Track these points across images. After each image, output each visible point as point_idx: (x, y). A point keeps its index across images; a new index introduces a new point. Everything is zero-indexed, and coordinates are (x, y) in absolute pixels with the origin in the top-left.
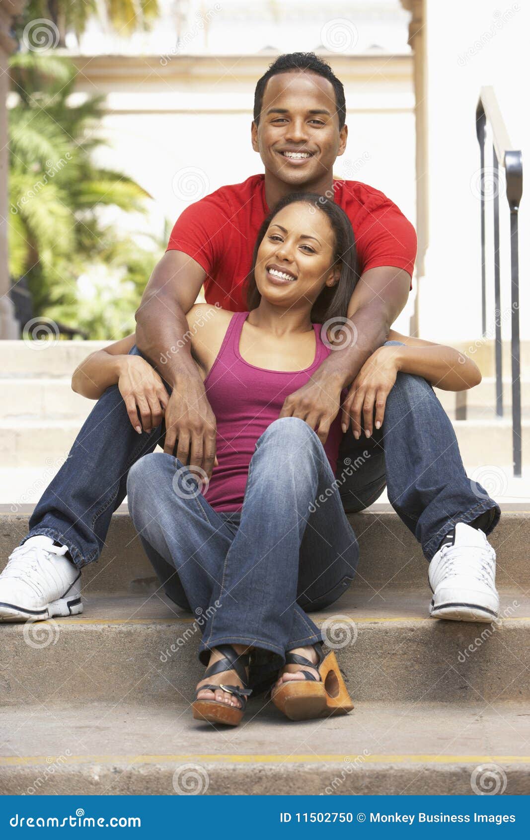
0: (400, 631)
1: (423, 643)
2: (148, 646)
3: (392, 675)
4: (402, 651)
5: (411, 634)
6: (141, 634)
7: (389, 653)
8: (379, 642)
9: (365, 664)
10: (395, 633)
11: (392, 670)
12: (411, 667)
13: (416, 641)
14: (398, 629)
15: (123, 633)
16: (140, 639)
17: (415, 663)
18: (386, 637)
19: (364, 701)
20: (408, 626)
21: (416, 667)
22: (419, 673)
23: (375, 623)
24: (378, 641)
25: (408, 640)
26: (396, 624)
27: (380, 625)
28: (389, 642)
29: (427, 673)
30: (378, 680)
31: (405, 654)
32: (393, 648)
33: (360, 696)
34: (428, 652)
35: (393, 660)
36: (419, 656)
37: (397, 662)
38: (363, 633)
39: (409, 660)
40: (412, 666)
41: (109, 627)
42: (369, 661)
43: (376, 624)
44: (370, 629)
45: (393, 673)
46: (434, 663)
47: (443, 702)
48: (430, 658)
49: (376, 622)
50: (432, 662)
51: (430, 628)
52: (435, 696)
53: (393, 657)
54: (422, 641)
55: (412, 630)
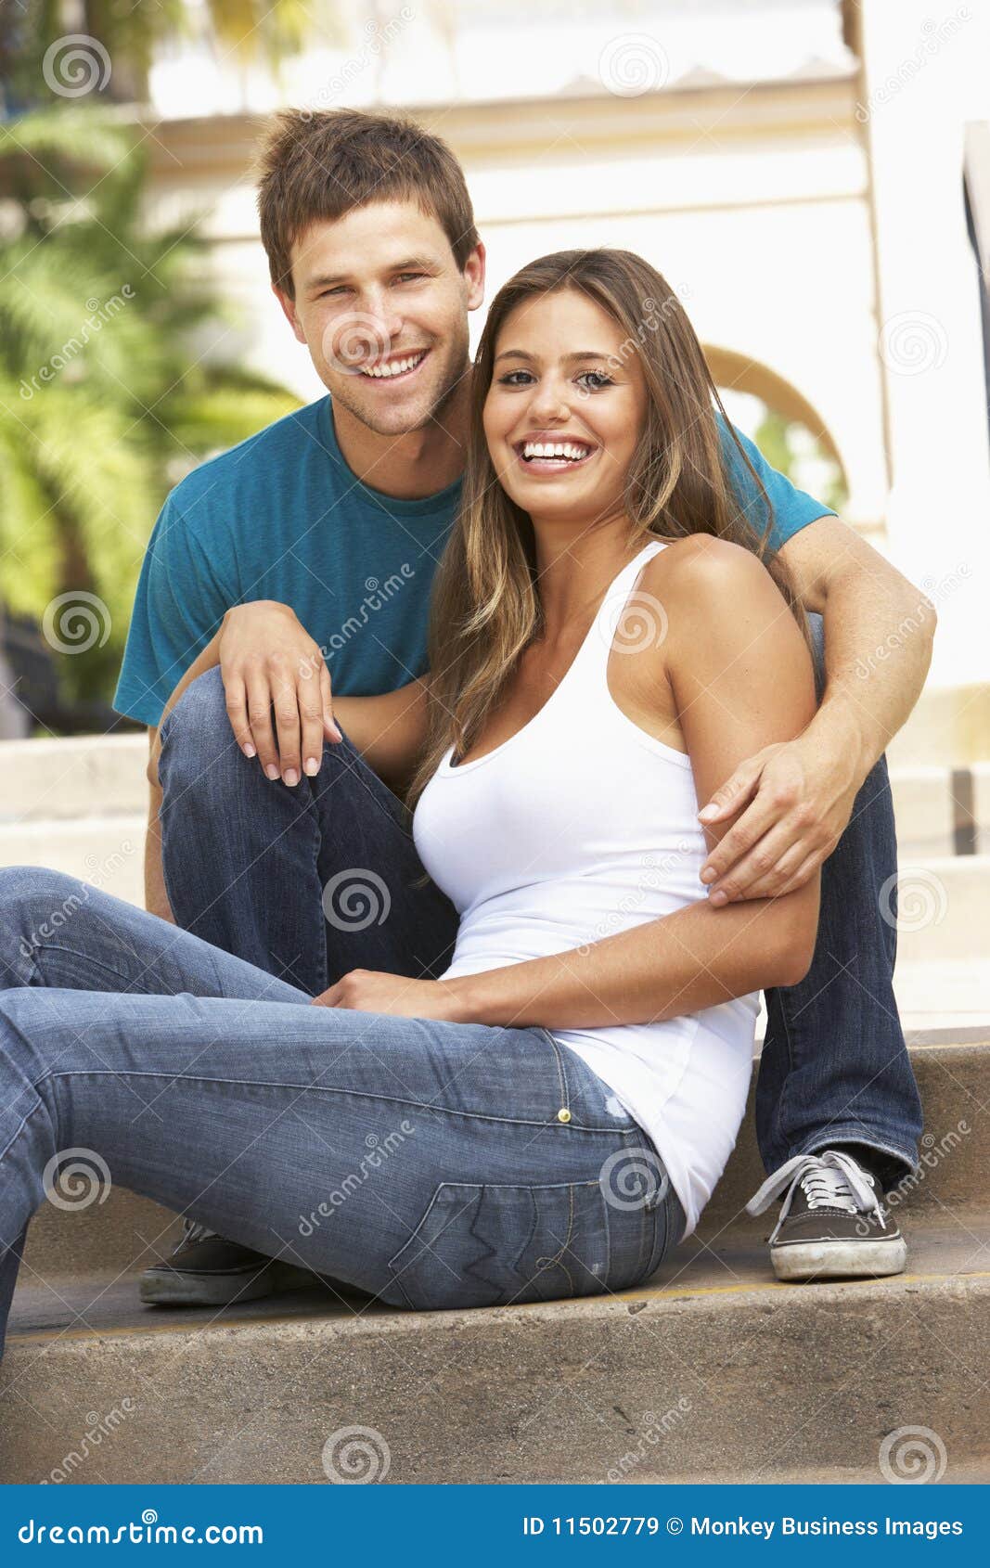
0: (739, 1313)
1: (792, 1337)
2: (189, 1381)
3: (728, 1411)
4: (748, 1357)
5: (765, 1320)
6: (173, 1354)
7: (719, 1365)
8: (695, 1341)
9: (669, 1393)
10: (730, 1319)
11: (728, 1402)
12: (769, 1392)
13: (777, 1335)
14: (735, 1309)
15: (132, 1355)
16: (170, 1366)
17: (778, 1382)
18: (710, 1329)
19: (670, 1473)
20: (759, 1303)
21: (782, 1392)
22: (789, 1405)
23: (685, 1299)
24: (694, 1337)
25: (761, 1332)
26: (731, 1300)
27: (695, 1302)
28: (717, 1340)
29: (805, 1404)
30: (701, 1425)
31: (756, 1364)
32: (729, 1352)
33: (663, 1465)
34: (804, 1357)
35: (729, 1379)
36: (785, 1367)
37: (739, 1384)
38: (659, 1322)
39: (765, 1378)
40: (773, 1389)
41: (101, 1342)
42: (677, 1385)
43: (688, 1303)
44: (675, 1314)
45: (730, 1407)
46: (821, 1381)
47: (845, 1466)
48: (810, 1369)
49: (688, 1296)
50: (816, 1379)
51: (805, 1303)
52: (827, 1455)
53: (729, 1372)
54: (791, 1334)
55: (768, 1311)
